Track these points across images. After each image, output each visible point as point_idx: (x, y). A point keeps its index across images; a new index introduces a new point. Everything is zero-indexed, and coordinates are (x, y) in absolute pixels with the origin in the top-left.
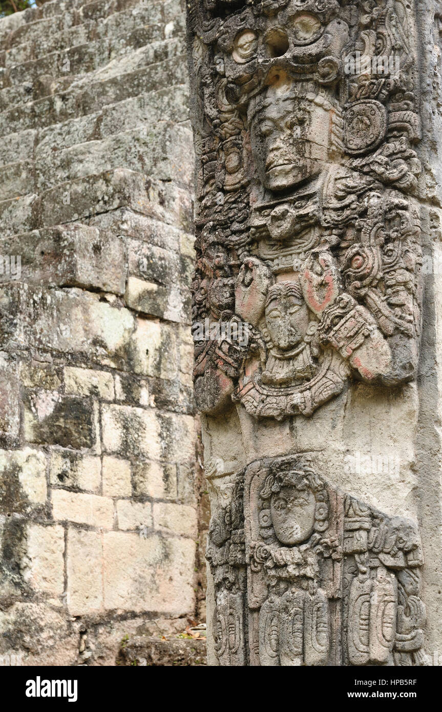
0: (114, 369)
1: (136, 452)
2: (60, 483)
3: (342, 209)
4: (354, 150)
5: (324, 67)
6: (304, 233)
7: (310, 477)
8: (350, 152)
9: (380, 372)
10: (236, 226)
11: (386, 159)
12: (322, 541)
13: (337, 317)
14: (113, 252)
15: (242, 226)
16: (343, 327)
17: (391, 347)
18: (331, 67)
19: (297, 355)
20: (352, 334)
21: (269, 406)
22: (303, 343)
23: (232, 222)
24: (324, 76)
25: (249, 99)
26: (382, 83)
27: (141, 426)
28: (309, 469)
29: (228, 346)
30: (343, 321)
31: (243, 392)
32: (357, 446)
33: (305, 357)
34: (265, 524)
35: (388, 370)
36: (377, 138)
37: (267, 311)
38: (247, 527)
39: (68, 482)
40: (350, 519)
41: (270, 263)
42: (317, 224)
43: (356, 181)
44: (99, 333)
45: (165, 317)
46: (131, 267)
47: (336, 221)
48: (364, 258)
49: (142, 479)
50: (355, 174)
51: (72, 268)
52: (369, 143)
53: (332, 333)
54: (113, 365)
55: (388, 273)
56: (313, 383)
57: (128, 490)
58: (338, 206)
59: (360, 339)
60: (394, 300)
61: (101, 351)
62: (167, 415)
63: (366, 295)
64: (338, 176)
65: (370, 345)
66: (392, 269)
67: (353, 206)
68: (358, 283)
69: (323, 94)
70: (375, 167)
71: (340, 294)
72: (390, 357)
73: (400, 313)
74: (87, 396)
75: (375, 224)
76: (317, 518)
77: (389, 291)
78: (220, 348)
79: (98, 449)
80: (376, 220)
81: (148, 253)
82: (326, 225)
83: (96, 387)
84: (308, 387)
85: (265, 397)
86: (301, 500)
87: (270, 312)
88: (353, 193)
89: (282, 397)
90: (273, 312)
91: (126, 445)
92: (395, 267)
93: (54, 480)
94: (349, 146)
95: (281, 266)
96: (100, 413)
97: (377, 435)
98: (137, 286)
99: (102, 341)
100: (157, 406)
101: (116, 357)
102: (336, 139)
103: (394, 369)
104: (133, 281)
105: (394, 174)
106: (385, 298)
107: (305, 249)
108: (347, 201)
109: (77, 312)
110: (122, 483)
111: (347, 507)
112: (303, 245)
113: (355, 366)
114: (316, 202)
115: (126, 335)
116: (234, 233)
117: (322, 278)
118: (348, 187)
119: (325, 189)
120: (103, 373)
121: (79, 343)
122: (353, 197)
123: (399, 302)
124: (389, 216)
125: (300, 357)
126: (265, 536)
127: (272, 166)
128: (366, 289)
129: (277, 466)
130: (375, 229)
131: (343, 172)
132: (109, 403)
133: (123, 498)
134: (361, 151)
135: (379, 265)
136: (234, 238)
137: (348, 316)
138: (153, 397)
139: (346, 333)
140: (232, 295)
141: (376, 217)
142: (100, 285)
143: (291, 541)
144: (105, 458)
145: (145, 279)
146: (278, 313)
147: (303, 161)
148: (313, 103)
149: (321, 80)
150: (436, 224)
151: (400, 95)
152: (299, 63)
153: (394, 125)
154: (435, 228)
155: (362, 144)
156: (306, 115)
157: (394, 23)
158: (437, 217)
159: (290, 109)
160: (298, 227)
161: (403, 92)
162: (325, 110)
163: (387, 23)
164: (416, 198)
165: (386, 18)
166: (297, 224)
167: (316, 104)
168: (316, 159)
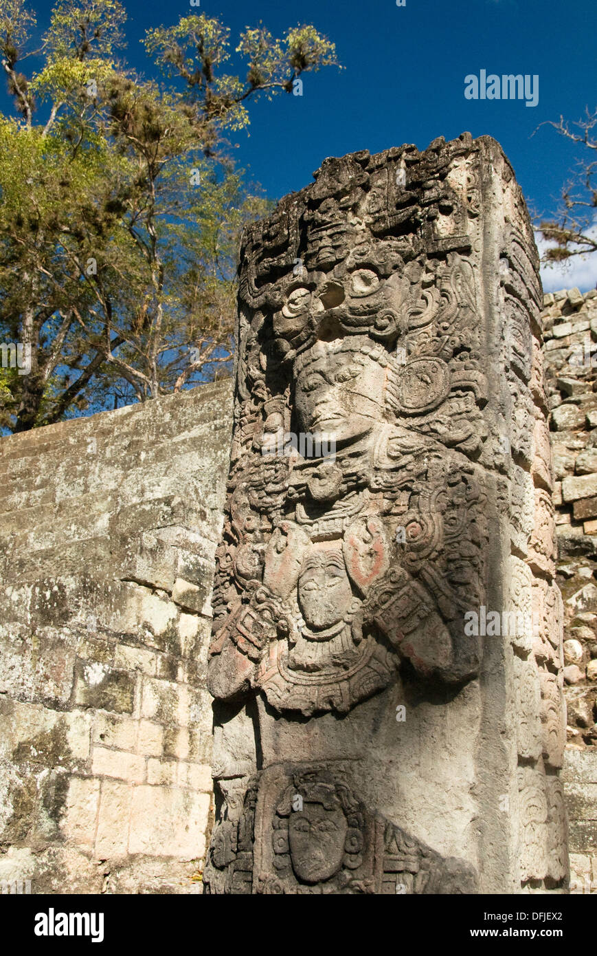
0: (158, 650)
1: (169, 719)
2: (102, 742)
3: (396, 470)
4: (411, 408)
5: (382, 319)
6: (350, 495)
7: (342, 794)
8: (406, 410)
9: (438, 665)
10: (271, 487)
11: (449, 418)
12: (353, 882)
13: (386, 593)
14: (167, 557)
15: (278, 487)
16: (394, 606)
17: (452, 634)
18: (390, 319)
19: (334, 635)
20: (404, 614)
21: (296, 696)
22: (341, 622)
23: (267, 483)
24: (382, 328)
25: (298, 354)
26: (446, 340)
27: (175, 698)
28: (342, 782)
29: (252, 621)
30: (393, 598)
31: (265, 677)
32: (403, 757)
33: (344, 640)
34: (279, 850)
35: (448, 663)
36: (438, 396)
37: (301, 582)
38: (257, 851)
39: (108, 741)
40: (392, 856)
41: (309, 527)
42: (366, 485)
43: (414, 440)
44: (148, 620)
45: (202, 613)
46: (179, 570)
47: (390, 483)
48: (421, 525)
49: (171, 742)
50: (413, 434)
51: (132, 567)
52: (429, 401)
53: (380, 612)
54: (157, 647)
55: (449, 544)
56: (353, 673)
57: (159, 751)
58: (392, 467)
59: (415, 622)
60: (457, 578)
61: (148, 634)
62: (197, 691)
63: (422, 568)
64: (393, 436)
65: (426, 629)
66: (456, 540)
67: (409, 467)
68: (413, 555)
69: (379, 348)
70: (438, 427)
71: (391, 566)
72: (450, 646)
73: (464, 593)
74: (133, 671)
75: (436, 487)
76: (348, 850)
77: (452, 566)
78: (242, 623)
79: (136, 715)
80: (437, 483)
81: (194, 561)
82: (377, 487)
83: (141, 664)
84: (346, 677)
85: (291, 685)
86: (329, 823)
87: (305, 583)
88: (411, 453)
89: (312, 687)
90: (309, 583)
91: (160, 713)
92: (459, 539)
93: (97, 739)
94: (406, 404)
95: (321, 532)
96: (142, 685)
97: (428, 744)
98: (182, 586)
99: (150, 627)
100: (190, 683)
101: (160, 639)
102: (392, 397)
103: (455, 662)
104: (180, 581)
105: (458, 435)
106: (446, 574)
107: (350, 513)
108: (403, 461)
109: (132, 602)
110: (154, 744)
111: (389, 839)
112: (349, 508)
113: (406, 655)
114: (366, 461)
115: (170, 623)
116: (269, 494)
117: (371, 546)
118: (404, 447)
119: (377, 448)
120: (148, 652)
121: (131, 626)
122: (410, 457)
123: (463, 580)
124: (453, 480)
125: (338, 639)
126: (279, 867)
127: (318, 420)
128: (424, 562)
129: (301, 775)
130: (436, 493)
131: (399, 432)
132: (151, 677)
133: (154, 757)
134: (420, 410)
135: (439, 535)
136: (268, 499)
137: (401, 593)
138: (187, 675)
139: (396, 613)
140: (262, 563)
141: (438, 480)
142: (154, 583)
143: (312, 877)
144: (143, 722)
145: (190, 581)
146: (315, 585)
147: (353, 417)
148: (368, 356)
149: (378, 333)
150: (504, 495)
151: (465, 353)
152: (355, 314)
153: (458, 384)
154: (502, 498)
155: (421, 403)
156: (359, 368)
157: (459, 281)
158: (506, 487)
159: (342, 362)
160: (344, 487)
161: (469, 350)
162: (381, 365)
163: (452, 281)
164: (480, 463)
165: (452, 276)
166: (344, 483)
167: (371, 357)
168: (368, 416)
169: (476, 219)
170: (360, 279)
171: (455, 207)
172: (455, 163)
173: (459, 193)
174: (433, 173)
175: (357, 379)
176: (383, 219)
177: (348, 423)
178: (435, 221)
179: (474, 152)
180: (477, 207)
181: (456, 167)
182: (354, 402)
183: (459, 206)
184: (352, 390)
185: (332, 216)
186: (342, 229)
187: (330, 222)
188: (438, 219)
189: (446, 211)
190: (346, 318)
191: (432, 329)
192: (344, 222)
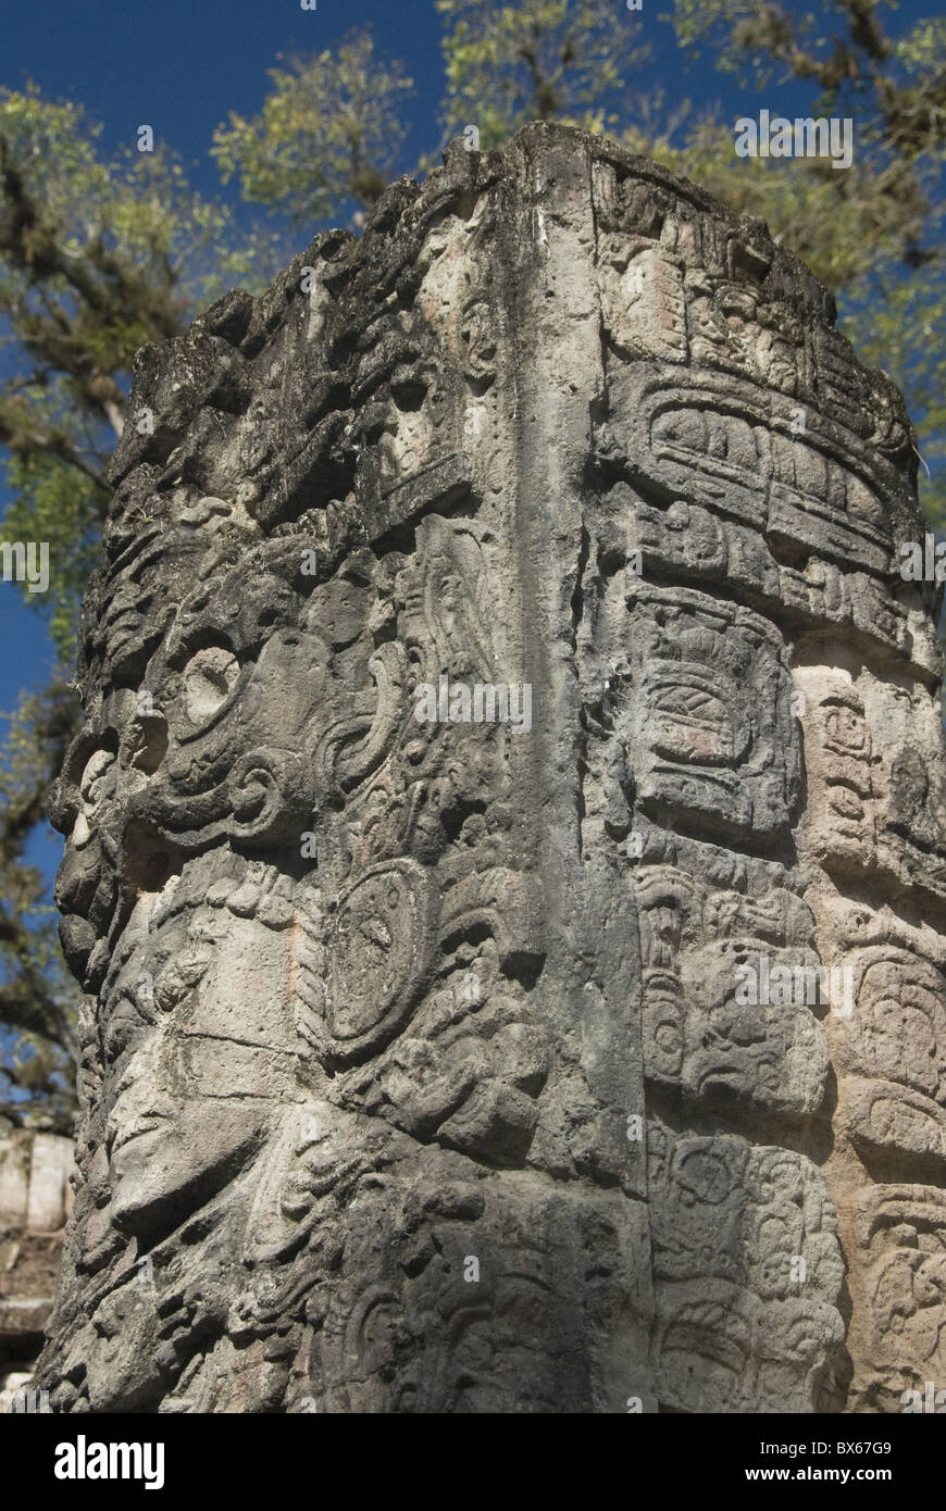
3: (290, 1254)
4: (351, 1037)
5: (242, 785)
8: (339, 1047)
11: (427, 1046)
18: (263, 780)
24: (248, 814)
25: (112, 949)
26: (419, 795)
36: (405, 982)
43: (342, 1144)
50: (347, 1119)
52: (384, 1003)
58: (283, 1246)
64: (304, 1140)
67: (317, 1238)
70: (392, 1084)
82: (241, 1327)
88: (328, 1189)
94: (339, 1028)
102: (306, 1015)
105: (441, 1093)
118: (322, 1171)
119: (258, 1196)
124: (411, 1254)
130: (360, 1311)
131: (316, 1125)
134: (367, 1039)
147: (196, 1111)
148: (226, 910)
149: (242, 831)
150: (605, 1259)
151: (474, 819)
152: (184, 792)
153: (453, 926)
154: (604, 1273)
155: (370, 1014)
156: (203, 954)
157: (448, 600)
158: (610, 1230)
159: (167, 947)
160: (165, 1349)
161: (480, 807)
162: (267, 924)
163: (428, 609)
164: (537, 1168)
165: (428, 592)
166: (165, 1335)
167: (236, 911)
168: (242, 1096)
169: (491, 390)
170: (202, 679)
171: (429, 377)
172: (434, 243)
173: (441, 329)
174: (380, 297)
175: (202, 987)
176: (275, 475)
177: (179, 1135)
178: (386, 437)
179: (484, 189)
180: (489, 354)
181: (437, 253)
182: (195, 1064)
183: (441, 367)
184: (189, 1029)
185: (130, 520)
186: (156, 547)
187: (131, 538)
188: (394, 430)
189: (411, 397)
190: (169, 810)
191: (391, 772)
192: (162, 525)
